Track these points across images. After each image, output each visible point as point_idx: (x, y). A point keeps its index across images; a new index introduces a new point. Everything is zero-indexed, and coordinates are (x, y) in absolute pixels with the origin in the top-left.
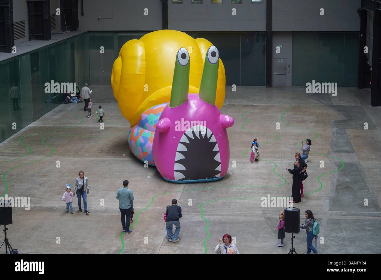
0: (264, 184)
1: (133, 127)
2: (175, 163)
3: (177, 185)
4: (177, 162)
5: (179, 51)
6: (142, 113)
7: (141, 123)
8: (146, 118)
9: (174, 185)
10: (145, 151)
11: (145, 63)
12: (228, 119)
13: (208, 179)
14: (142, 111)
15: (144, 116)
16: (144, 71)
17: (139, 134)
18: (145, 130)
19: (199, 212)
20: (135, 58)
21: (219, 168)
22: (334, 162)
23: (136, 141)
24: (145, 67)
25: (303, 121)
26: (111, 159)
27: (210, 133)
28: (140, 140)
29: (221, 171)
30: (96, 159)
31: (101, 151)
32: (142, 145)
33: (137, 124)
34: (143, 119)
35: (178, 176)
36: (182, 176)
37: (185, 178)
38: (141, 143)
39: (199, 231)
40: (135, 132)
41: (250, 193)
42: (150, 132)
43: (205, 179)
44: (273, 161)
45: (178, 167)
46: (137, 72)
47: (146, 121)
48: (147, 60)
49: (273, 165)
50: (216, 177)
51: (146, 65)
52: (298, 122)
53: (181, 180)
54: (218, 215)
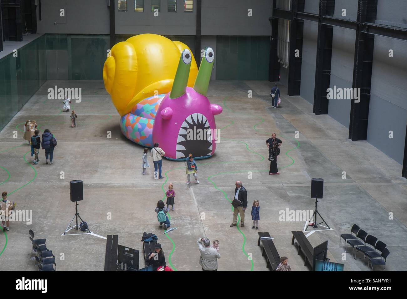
0: (247, 160)
1: (127, 115)
2: (177, 145)
3: (178, 163)
4: (178, 144)
5: (183, 52)
6: (137, 103)
7: (137, 112)
8: (142, 107)
9: (175, 162)
10: (143, 135)
11: (136, 62)
12: (216, 107)
13: (202, 157)
14: (137, 101)
15: (139, 105)
16: (137, 68)
17: (135, 122)
18: (141, 118)
19: (210, 184)
20: (127, 57)
21: (211, 148)
22: (290, 141)
23: (133, 127)
24: (137, 65)
25: (244, 109)
26: (108, 142)
27: (205, 119)
28: (138, 126)
29: (212, 150)
30: (95, 142)
31: (96, 136)
32: (139, 130)
33: (130, 112)
34: (139, 108)
35: (179, 155)
36: (182, 155)
37: (184, 156)
38: (138, 128)
39: (221, 199)
40: (131, 119)
41: (241, 167)
42: (147, 119)
43: (200, 157)
44: (242, 141)
45: (179, 147)
46: (130, 70)
47: (142, 110)
48: (138, 59)
49: (244, 144)
50: (208, 155)
51: (138, 63)
52: (240, 109)
53: (181, 158)
54: (228, 186)
